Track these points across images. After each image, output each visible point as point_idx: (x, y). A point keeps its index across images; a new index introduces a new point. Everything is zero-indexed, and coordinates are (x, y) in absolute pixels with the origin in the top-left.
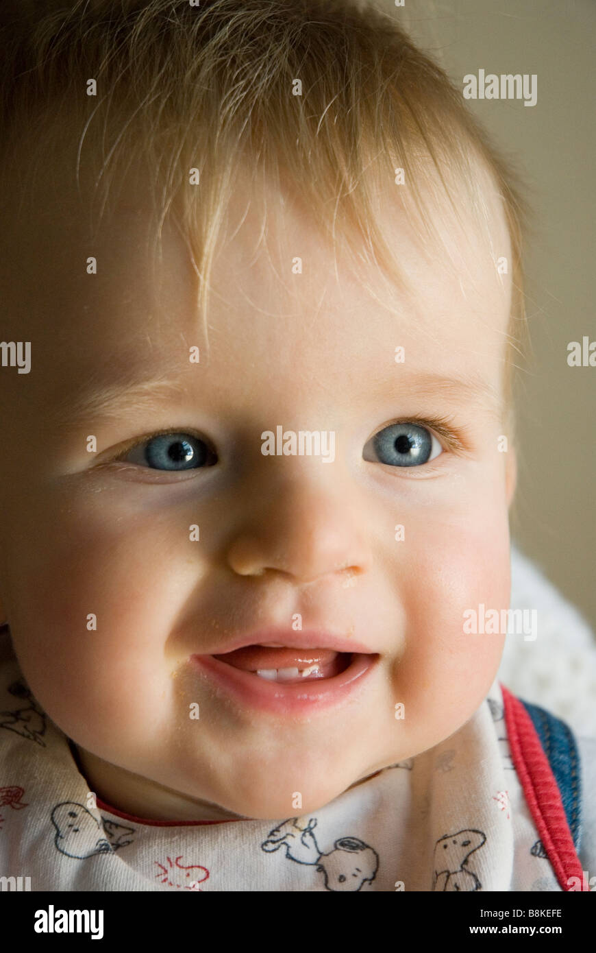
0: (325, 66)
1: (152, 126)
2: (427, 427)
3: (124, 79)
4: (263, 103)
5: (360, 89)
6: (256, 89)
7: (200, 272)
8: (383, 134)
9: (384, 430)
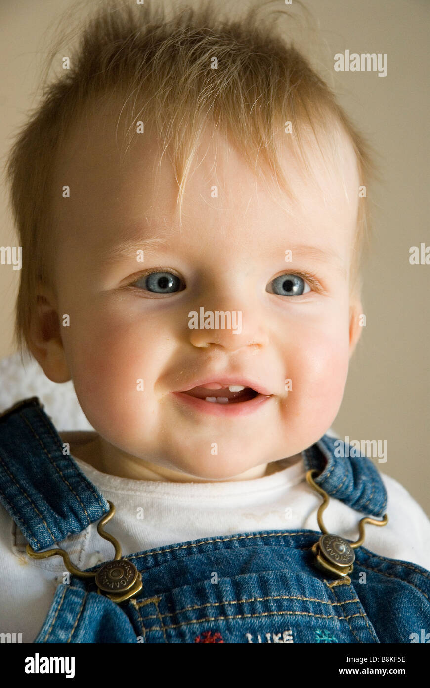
0: (258, 78)
1: (161, 105)
2: (302, 278)
3: (148, 79)
4: (222, 97)
5: (275, 90)
6: (219, 89)
7: (180, 185)
8: (286, 116)
9: (278, 277)
